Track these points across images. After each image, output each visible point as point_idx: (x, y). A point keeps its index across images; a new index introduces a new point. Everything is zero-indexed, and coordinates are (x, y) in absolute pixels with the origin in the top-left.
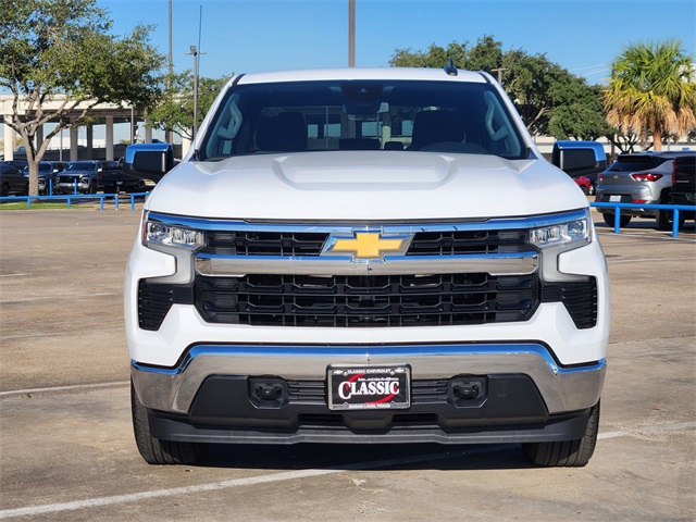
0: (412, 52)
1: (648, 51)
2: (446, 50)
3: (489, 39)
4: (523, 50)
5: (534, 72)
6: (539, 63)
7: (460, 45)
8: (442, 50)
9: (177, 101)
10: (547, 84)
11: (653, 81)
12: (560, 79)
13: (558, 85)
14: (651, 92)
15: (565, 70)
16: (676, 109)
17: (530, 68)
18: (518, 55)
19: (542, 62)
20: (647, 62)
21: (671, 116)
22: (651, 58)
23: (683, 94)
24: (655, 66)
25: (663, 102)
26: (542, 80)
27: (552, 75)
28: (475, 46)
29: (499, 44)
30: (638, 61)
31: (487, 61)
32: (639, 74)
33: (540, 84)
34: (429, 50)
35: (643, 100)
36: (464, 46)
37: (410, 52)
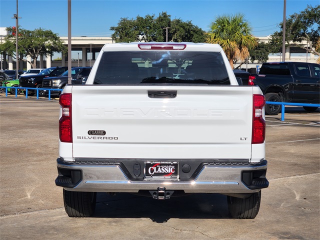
0: (129, 19)
1: (227, 21)
2: (144, 18)
3: (164, 13)
4: (180, 19)
5: (185, 29)
6: (188, 25)
7: (151, 16)
8: (142, 18)
9: (12, 41)
10: (192, 35)
11: (230, 34)
12: (198, 33)
13: (197, 35)
14: (228, 40)
15: (201, 29)
16: (240, 48)
17: (183, 27)
18: (178, 21)
19: (189, 25)
20: (226, 25)
21: (238, 51)
22: (228, 23)
23: (243, 41)
24: (230, 28)
25: (233, 44)
26: (189, 33)
27: (194, 31)
28: (158, 17)
29: (169, 16)
30: (223, 25)
31: (164, 24)
32: (223, 31)
33: (189, 35)
34: (136, 19)
35: (225, 43)
36: (153, 17)
37: (128, 19)
